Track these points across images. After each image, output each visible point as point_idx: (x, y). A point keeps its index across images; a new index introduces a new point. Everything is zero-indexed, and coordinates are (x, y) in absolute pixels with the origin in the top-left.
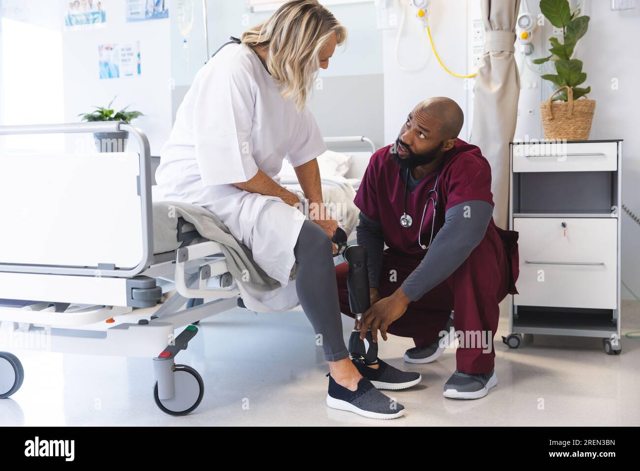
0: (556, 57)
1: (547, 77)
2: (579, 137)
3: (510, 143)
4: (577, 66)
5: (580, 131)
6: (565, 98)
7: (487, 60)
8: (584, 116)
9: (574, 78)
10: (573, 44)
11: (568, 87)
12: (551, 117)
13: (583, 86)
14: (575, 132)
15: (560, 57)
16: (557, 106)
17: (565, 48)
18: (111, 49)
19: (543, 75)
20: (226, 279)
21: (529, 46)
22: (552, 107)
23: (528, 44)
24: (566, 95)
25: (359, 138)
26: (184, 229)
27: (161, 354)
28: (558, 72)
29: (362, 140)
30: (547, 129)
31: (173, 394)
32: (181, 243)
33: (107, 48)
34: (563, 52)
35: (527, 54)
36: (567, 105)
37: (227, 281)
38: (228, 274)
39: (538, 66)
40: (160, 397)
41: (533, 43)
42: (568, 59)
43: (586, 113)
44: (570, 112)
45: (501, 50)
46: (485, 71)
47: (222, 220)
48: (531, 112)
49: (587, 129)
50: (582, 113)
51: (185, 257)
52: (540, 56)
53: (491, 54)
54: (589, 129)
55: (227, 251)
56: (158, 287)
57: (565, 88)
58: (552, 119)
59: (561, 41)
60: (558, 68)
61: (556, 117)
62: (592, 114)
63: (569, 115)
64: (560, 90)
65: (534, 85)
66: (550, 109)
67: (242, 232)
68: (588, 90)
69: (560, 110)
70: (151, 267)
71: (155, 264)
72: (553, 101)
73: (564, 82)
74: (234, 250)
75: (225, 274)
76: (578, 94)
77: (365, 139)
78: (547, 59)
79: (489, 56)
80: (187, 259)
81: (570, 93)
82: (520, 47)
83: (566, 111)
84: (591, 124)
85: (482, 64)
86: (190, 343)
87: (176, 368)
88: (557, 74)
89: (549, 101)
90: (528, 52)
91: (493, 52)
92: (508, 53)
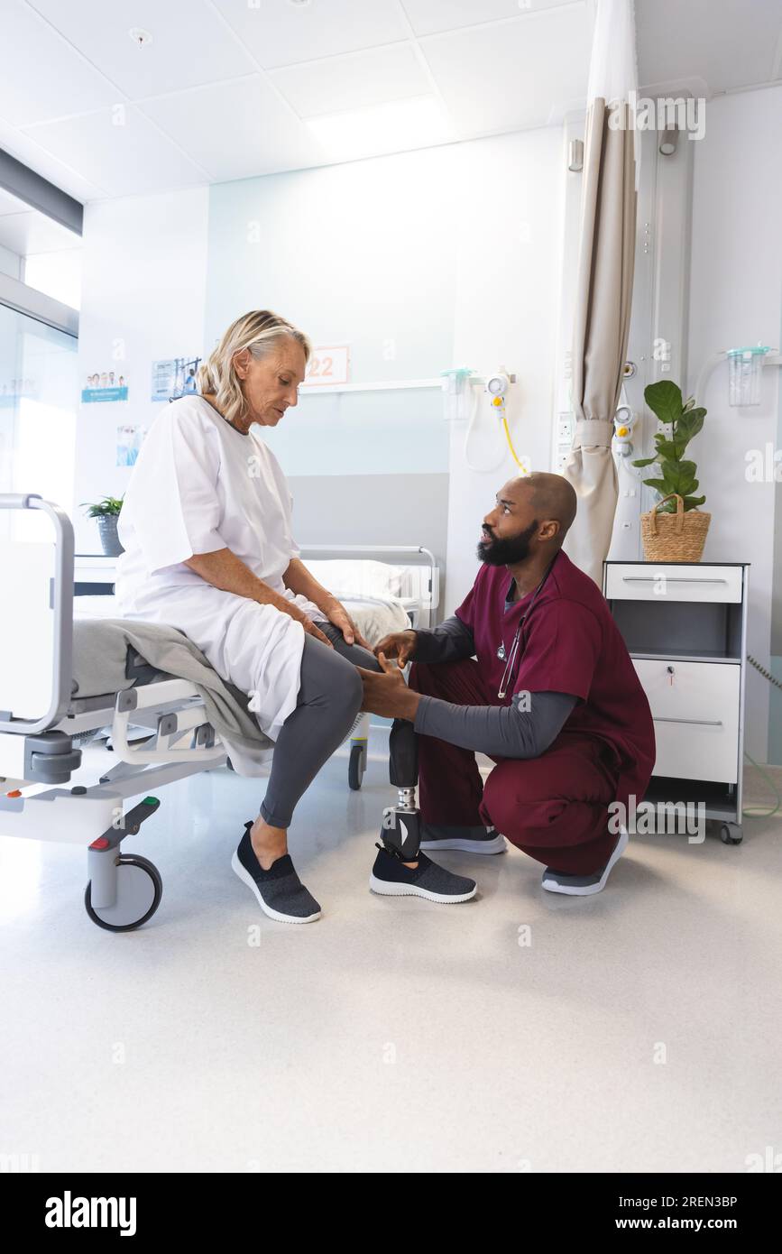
0: (662, 459)
1: (650, 482)
2: (689, 559)
3: (604, 562)
4: (690, 469)
5: (690, 551)
6: (672, 510)
7: (578, 456)
8: (696, 533)
9: (684, 485)
10: (685, 442)
11: (677, 495)
12: (655, 532)
13: (696, 495)
14: (684, 554)
15: (667, 458)
16: (663, 518)
17: (674, 447)
18: (132, 431)
19: (645, 479)
20: (205, 734)
21: (627, 445)
22: (657, 519)
23: (626, 443)
24: (675, 506)
25: (416, 548)
26: (137, 662)
27: (95, 843)
28: (665, 477)
29: (420, 552)
30: (648, 547)
31: (113, 899)
32: (133, 681)
33: (127, 431)
34: (671, 451)
35: (625, 456)
36: (675, 518)
37: (205, 736)
38: (207, 726)
39: (638, 469)
40: (93, 905)
41: (633, 443)
42: (677, 460)
43: (700, 529)
44: (679, 526)
45: (595, 445)
46: (574, 470)
47: (201, 649)
48: (626, 526)
49: (700, 549)
50: (694, 529)
51: (130, 703)
52: (641, 457)
53: (583, 449)
54: (702, 549)
55: (206, 694)
56: (75, 750)
57: (674, 496)
58: (656, 535)
59: (669, 438)
60: (664, 470)
61: (661, 532)
62: (706, 530)
63: (677, 531)
64: (667, 500)
65: (632, 494)
66: (653, 522)
67: (227, 669)
68: (702, 501)
69: (667, 524)
70: (77, 716)
71: (85, 711)
72: (658, 512)
73: (672, 490)
74: (216, 692)
75: (204, 725)
76: (690, 504)
77: (422, 550)
78: (650, 462)
79: (580, 452)
80: (135, 706)
81: (680, 502)
82: (617, 446)
83: (674, 524)
84: (704, 543)
85: (571, 461)
86: (143, 825)
87: (121, 860)
88: (662, 478)
89: (653, 512)
90: (626, 452)
91: (585, 446)
92: (605, 448)
